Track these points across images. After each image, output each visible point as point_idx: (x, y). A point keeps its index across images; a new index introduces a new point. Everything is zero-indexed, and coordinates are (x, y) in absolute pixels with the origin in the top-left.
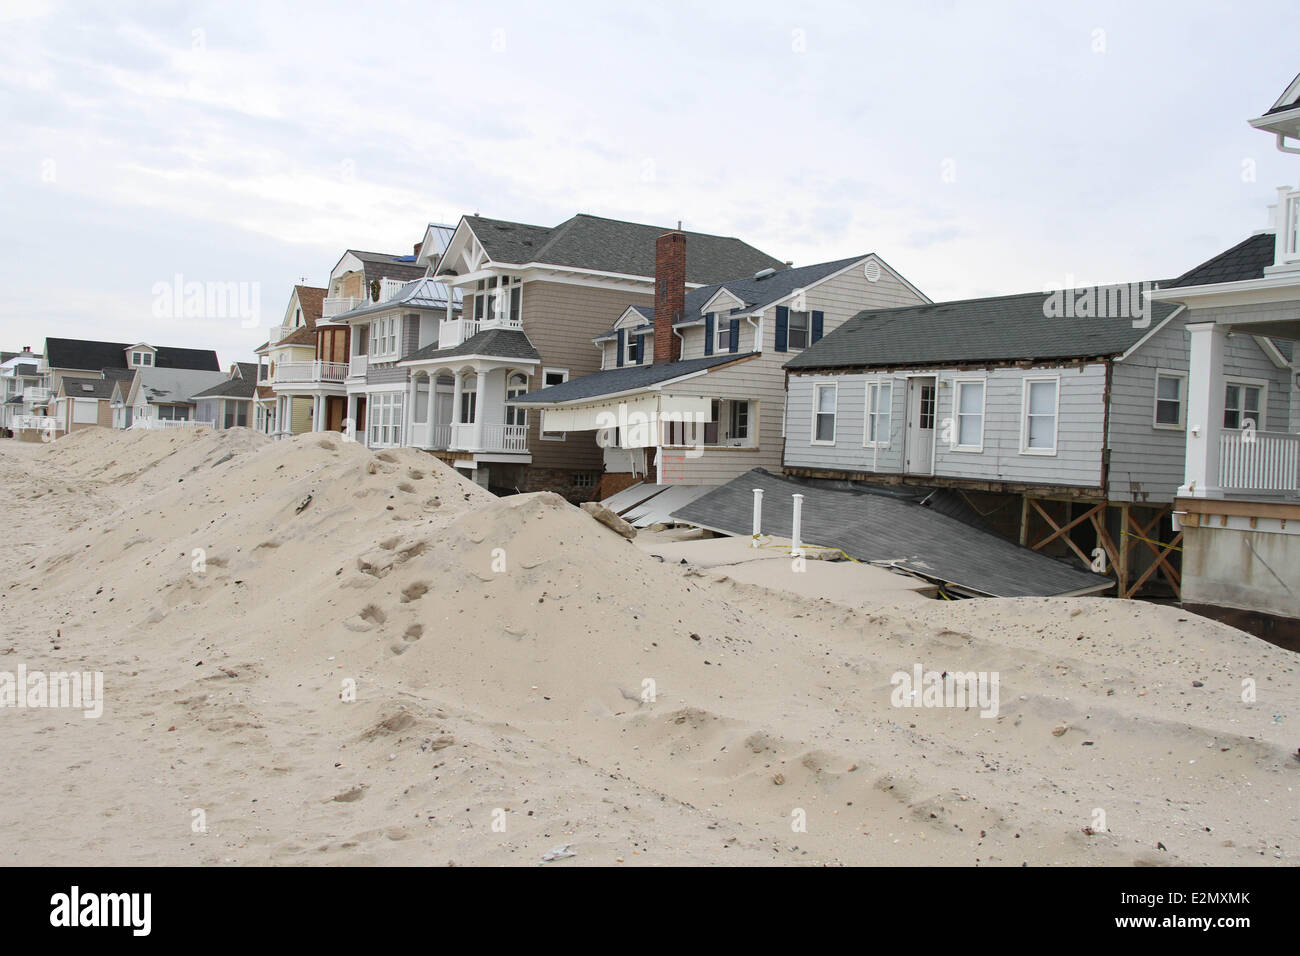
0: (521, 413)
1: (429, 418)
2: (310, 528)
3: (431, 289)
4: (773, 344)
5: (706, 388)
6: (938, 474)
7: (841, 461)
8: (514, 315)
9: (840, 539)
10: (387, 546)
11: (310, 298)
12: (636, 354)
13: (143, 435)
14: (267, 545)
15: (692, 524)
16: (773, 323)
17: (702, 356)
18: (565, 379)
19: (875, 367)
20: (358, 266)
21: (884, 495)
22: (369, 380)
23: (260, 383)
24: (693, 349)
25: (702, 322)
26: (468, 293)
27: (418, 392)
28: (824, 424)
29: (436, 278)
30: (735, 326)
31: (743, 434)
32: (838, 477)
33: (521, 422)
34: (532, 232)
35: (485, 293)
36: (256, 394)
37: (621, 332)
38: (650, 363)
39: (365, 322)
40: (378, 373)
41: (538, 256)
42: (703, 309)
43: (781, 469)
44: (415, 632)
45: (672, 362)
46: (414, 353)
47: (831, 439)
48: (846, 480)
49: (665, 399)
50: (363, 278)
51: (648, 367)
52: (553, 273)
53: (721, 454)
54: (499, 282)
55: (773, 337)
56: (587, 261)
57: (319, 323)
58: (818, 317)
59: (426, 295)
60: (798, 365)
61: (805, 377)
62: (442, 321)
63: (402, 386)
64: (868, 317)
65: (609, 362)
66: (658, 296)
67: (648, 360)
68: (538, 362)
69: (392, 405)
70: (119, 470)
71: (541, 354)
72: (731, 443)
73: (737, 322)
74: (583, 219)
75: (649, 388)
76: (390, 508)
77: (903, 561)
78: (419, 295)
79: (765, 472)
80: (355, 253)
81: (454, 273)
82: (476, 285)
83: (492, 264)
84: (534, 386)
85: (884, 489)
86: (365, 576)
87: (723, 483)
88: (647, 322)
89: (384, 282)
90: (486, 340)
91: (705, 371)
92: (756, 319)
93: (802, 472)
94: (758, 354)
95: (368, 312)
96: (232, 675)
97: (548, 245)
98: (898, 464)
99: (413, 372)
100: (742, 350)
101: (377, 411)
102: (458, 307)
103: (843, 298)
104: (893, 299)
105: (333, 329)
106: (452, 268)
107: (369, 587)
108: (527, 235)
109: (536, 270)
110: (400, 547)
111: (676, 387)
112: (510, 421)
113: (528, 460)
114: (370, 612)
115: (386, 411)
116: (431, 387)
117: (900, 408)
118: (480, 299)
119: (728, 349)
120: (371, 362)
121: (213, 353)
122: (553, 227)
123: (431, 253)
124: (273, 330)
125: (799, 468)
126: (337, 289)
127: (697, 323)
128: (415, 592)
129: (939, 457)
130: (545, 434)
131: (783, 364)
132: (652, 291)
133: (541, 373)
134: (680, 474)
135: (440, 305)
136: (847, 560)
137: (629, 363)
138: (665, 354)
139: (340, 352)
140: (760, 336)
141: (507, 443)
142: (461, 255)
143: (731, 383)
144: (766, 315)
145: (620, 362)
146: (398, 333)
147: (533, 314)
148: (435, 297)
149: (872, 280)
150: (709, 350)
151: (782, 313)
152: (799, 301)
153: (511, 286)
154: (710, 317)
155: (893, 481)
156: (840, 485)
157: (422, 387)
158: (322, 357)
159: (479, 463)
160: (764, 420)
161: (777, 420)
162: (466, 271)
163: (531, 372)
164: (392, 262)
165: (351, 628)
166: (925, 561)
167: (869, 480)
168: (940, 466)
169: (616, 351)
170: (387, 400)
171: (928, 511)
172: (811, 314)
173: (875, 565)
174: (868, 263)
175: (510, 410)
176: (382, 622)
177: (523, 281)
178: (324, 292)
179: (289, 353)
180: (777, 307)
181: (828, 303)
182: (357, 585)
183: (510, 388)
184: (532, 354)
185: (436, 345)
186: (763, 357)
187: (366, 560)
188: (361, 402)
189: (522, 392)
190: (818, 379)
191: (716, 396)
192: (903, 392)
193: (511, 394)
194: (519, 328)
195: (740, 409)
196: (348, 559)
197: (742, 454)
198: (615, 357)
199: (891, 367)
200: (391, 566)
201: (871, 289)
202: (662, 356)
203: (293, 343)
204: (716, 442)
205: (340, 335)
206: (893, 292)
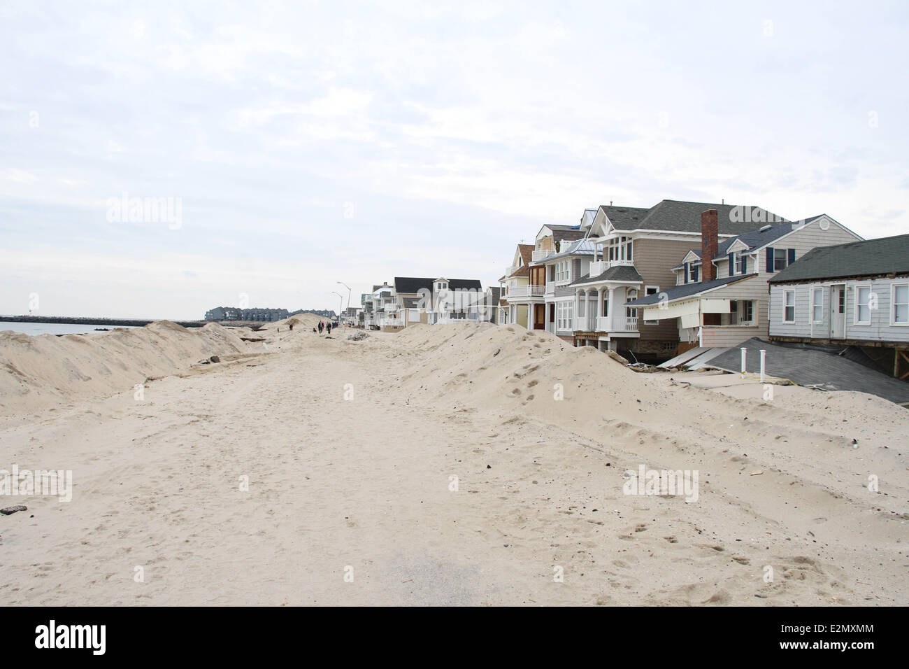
0: (634, 310)
1: (586, 314)
2: (499, 362)
3: (586, 245)
4: (765, 269)
5: (726, 294)
6: (848, 338)
7: (798, 332)
8: (629, 258)
9: (791, 374)
10: (525, 368)
11: (526, 251)
12: (694, 277)
13: (442, 326)
14: (482, 368)
15: (719, 368)
16: (765, 257)
17: (728, 276)
18: (658, 291)
19: (814, 280)
20: (550, 233)
21: (819, 350)
22: (556, 295)
23: (501, 298)
24: (723, 273)
25: (727, 258)
26: (606, 246)
27: (580, 301)
28: (789, 313)
29: (588, 239)
30: (744, 259)
31: (750, 319)
32: (797, 341)
33: (634, 315)
34: (637, 212)
35: (614, 246)
36: (499, 304)
37: (686, 264)
38: (701, 281)
39: (552, 264)
40: (560, 291)
41: (640, 225)
42: (728, 250)
43: (768, 338)
44: (531, 398)
45: (712, 280)
46: (579, 280)
47: (793, 320)
48: (801, 342)
49: (703, 301)
50: (553, 240)
51: (700, 283)
52: (649, 234)
53: (736, 330)
54: (620, 240)
55: (765, 265)
56: (667, 226)
57: (531, 264)
58: (792, 252)
59: (584, 248)
60: (775, 280)
61: (779, 287)
62: (591, 262)
63: (572, 298)
64: (817, 251)
65: (680, 281)
66: (704, 244)
67: (700, 280)
68: (642, 282)
69: (567, 308)
70: (430, 345)
71: (643, 278)
72: (743, 324)
73: (745, 257)
74: (666, 202)
75: (694, 296)
76: (530, 354)
77: (822, 385)
78: (580, 249)
79: (758, 339)
80: (548, 226)
81: (597, 236)
82: (609, 242)
83: (615, 231)
84: (640, 296)
85: (822, 346)
86: (516, 378)
87: (734, 346)
88: (699, 259)
89: (562, 242)
90: (613, 272)
91: (726, 285)
92: (754, 256)
93: (778, 339)
94: (757, 274)
95: (555, 258)
96: (465, 411)
97: (646, 219)
98: (827, 333)
99: (577, 291)
100: (748, 272)
101: (560, 311)
102: (601, 253)
103: (806, 241)
104: (838, 239)
105: (538, 268)
106: (596, 233)
107: (516, 382)
108: (635, 213)
109: (639, 233)
110: (529, 368)
111: (710, 294)
112: (629, 315)
113: (638, 336)
114: (516, 391)
115: (565, 311)
116: (586, 297)
117: (827, 302)
118: (612, 249)
119: (740, 272)
120: (557, 285)
121: (479, 281)
122: (649, 208)
123: (587, 225)
124: (507, 269)
125: (777, 337)
126: (540, 246)
127: (724, 259)
128: (533, 384)
129: (848, 328)
130: (648, 321)
131: (768, 279)
132: (700, 240)
133: (644, 288)
134: (712, 341)
135: (591, 253)
136: (792, 385)
137: (691, 281)
138: (708, 277)
139: (541, 280)
140: (758, 264)
141: (627, 327)
142: (600, 227)
143: (741, 291)
144: (760, 253)
145: (686, 281)
146: (569, 269)
147: (639, 257)
148: (589, 249)
149: (826, 229)
150: (731, 273)
151: (769, 251)
152: (780, 244)
153: (627, 242)
154: (731, 255)
155: (825, 342)
156: (799, 346)
157: (582, 298)
158: (532, 284)
159: (611, 338)
160: (761, 310)
161: (765, 311)
162: (604, 235)
163: (639, 288)
164: (567, 230)
165: (509, 396)
166: (834, 384)
167: (813, 342)
168: (849, 334)
169: (683, 275)
170: (565, 305)
171: (843, 359)
172: (787, 252)
173: (807, 387)
174: (822, 220)
175: (629, 309)
176: (520, 394)
177: (633, 239)
178: (533, 247)
179: (516, 281)
180: (767, 248)
181: (797, 244)
182: (512, 381)
183: (628, 297)
184: (639, 278)
185: (588, 275)
186: (759, 276)
187: (517, 373)
188: (552, 306)
189: (634, 299)
190: (786, 288)
191: (733, 299)
192: (828, 293)
193: (629, 300)
194: (632, 265)
195: (748, 305)
196: (511, 374)
197: (748, 330)
198: (683, 278)
199: (822, 280)
200: (525, 375)
201: (823, 234)
202: (707, 277)
203: (517, 275)
204: (736, 323)
205: (541, 271)
206: (838, 235)
